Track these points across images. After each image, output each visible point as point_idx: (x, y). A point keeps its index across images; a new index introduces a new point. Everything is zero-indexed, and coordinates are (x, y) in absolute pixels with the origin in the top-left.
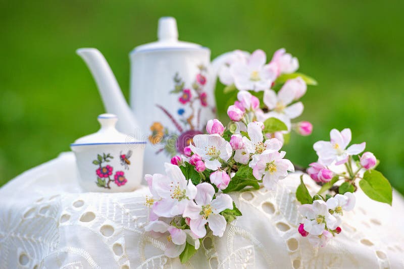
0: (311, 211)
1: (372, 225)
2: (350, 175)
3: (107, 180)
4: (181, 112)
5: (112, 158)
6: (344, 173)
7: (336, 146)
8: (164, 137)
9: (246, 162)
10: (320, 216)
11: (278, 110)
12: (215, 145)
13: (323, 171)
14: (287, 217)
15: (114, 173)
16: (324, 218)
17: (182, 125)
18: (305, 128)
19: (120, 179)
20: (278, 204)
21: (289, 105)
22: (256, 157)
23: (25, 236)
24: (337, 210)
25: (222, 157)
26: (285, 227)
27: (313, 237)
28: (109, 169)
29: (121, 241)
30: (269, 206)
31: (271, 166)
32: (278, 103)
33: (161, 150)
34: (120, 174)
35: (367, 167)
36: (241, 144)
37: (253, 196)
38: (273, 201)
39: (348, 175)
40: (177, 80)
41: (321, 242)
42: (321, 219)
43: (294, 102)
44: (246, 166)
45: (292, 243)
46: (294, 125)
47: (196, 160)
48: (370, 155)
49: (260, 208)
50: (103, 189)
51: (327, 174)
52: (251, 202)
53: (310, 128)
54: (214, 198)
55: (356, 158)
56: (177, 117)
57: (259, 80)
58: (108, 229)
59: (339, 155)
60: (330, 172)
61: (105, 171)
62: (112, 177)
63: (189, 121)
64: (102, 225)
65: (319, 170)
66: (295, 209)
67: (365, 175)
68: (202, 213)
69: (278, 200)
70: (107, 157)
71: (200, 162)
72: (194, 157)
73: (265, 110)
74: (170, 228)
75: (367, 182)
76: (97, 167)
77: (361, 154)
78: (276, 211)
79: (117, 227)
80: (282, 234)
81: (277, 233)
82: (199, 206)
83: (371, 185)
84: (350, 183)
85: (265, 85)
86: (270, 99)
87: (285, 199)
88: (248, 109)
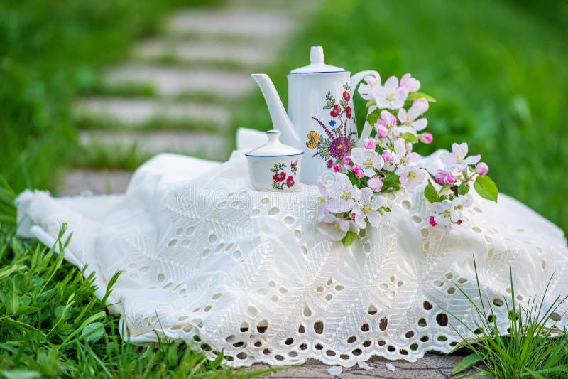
0: (439, 207)
1: (475, 212)
2: (465, 178)
3: (281, 183)
4: (332, 123)
5: (285, 166)
6: (460, 176)
7: (458, 157)
8: (319, 143)
9: (392, 170)
10: (446, 212)
11: (407, 124)
12: (370, 158)
13: (449, 177)
14: (419, 211)
15: (287, 178)
16: (449, 213)
17: (333, 133)
18: (427, 138)
19: (290, 182)
20: (413, 201)
21: (416, 120)
22: (401, 167)
23: (217, 222)
24: (459, 207)
25: (375, 166)
26: (418, 219)
27: (441, 227)
28: (283, 175)
29: (299, 228)
30: (406, 203)
31: (412, 174)
32: (408, 119)
33: (317, 154)
34: (291, 178)
35: (481, 174)
36: (391, 157)
37: (395, 197)
38: (409, 200)
39: (463, 178)
40: (329, 98)
41: (447, 231)
42: (447, 214)
43: (420, 117)
44: (393, 173)
45: (424, 232)
46: (419, 135)
47: (357, 169)
48: (484, 165)
49: (400, 205)
50: (277, 190)
51: (452, 179)
52: (394, 201)
53: (431, 138)
54: (372, 198)
55: (473, 166)
56: (330, 128)
57: (394, 100)
58: (290, 219)
59: (459, 164)
60: (453, 177)
61: (280, 176)
62: (285, 181)
63: (338, 131)
64: (285, 216)
65: (445, 175)
66: (425, 206)
67: (477, 178)
68: (363, 210)
69: (413, 199)
70: (282, 166)
71: (360, 171)
72: (355, 167)
73: (399, 124)
74: (338, 219)
75: (478, 184)
76: (275, 173)
77: (476, 164)
78: (412, 207)
79: (296, 218)
80: (417, 225)
81: (412, 224)
82: (361, 205)
83: (481, 186)
84: (465, 184)
85: (399, 104)
86: (402, 115)
87: (417, 197)
88: (389, 126)
